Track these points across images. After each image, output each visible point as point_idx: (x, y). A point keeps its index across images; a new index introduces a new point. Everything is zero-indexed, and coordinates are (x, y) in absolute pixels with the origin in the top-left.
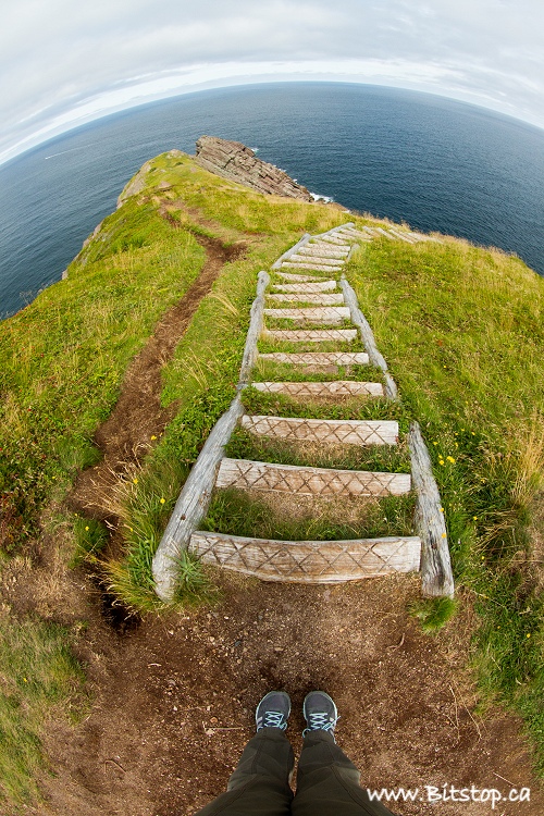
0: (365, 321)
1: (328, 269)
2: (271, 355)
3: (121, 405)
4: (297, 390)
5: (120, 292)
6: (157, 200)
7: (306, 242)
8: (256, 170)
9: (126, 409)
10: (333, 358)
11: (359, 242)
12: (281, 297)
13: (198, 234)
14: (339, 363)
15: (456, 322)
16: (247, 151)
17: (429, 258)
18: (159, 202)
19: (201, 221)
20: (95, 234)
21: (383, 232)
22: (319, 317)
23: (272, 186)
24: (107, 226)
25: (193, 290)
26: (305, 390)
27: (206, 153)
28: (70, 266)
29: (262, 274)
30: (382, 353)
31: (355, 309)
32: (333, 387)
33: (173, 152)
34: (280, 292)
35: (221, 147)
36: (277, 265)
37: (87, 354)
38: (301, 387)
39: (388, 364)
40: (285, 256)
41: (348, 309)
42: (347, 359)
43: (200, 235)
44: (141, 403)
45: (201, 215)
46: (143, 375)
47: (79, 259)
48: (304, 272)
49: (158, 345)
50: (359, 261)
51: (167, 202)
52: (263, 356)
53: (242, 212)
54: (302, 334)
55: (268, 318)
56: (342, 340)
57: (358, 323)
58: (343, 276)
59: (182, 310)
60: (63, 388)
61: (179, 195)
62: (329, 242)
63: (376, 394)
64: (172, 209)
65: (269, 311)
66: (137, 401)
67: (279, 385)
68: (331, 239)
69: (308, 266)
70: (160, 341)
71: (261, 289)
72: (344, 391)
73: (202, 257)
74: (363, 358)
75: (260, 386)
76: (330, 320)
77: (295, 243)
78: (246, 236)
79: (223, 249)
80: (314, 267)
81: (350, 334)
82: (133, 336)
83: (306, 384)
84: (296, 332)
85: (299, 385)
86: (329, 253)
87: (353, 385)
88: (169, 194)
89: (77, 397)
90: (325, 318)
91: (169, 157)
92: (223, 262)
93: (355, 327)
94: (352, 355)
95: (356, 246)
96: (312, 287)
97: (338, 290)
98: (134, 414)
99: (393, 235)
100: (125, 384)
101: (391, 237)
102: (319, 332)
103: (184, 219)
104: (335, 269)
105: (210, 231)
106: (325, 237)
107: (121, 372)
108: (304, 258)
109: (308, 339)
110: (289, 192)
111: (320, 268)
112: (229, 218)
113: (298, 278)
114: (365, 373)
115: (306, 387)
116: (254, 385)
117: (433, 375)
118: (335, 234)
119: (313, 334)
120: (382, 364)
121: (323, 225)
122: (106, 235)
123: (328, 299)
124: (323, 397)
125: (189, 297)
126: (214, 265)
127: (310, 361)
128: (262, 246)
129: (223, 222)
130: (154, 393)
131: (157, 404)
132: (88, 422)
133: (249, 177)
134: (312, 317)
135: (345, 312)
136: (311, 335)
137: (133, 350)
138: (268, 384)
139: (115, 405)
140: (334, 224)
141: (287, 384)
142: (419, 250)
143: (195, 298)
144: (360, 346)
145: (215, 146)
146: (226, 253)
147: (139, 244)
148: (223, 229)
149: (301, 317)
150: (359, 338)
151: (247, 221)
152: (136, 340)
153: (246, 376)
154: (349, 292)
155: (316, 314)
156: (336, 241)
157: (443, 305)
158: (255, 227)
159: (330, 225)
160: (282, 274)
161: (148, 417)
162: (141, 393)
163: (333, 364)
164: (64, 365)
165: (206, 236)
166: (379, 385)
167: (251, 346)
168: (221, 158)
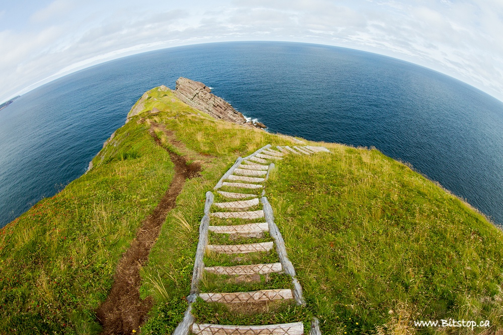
0: (279, 234)
1: (253, 186)
2: (213, 269)
3: (114, 290)
4: (231, 299)
5: (117, 198)
6: (148, 121)
7: (239, 164)
8: (211, 102)
9: (118, 294)
10: (256, 269)
11: (273, 162)
12: (221, 215)
13: (171, 152)
14: (261, 272)
15: (342, 221)
16: (206, 88)
17: (321, 167)
18: (149, 123)
19: (174, 141)
20: (111, 139)
21: (290, 149)
22: (247, 231)
23: (221, 113)
24: (119, 135)
25: (164, 201)
26: (237, 299)
27: (182, 89)
28: (95, 158)
29: (208, 193)
30: (291, 260)
31: (272, 223)
32: (257, 295)
33: (162, 87)
34: (220, 210)
35: (191, 85)
36: (219, 185)
37: (93, 247)
38: (234, 297)
39: (296, 270)
40: (224, 177)
41: (266, 224)
42: (266, 269)
43: (173, 153)
44: (127, 291)
45: (174, 137)
46: (129, 269)
47: (100, 155)
48: (237, 190)
49: (139, 245)
50: (275, 178)
51: (155, 124)
52: (207, 269)
53: (199, 137)
54: (235, 248)
55: (211, 234)
56: (263, 250)
57: (275, 236)
58: (264, 193)
59: (156, 218)
60: (77, 270)
61: (162, 120)
62: (255, 162)
63: (288, 298)
64: (157, 130)
65: (213, 228)
66: (125, 289)
67: (218, 295)
68: (255, 159)
69: (240, 185)
70: (140, 243)
71: (207, 207)
72: (264, 298)
73: (171, 174)
74: (277, 267)
75: (205, 296)
76: (254, 233)
77: (232, 165)
78: (201, 157)
79: (186, 165)
80: (244, 185)
81: (267, 246)
82: (122, 237)
83: (237, 294)
84: (231, 246)
85: (233, 295)
86: (254, 173)
87: (271, 293)
88: (156, 119)
89: (85, 280)
90: (251, 232)
91: (159, 90)
92: (185, 178)
93: (272, 240)
94: (270, 265)
95: (272, 165)
96: (242, 204)
97: (260, 207)
98: (123, 298)
99: (297, 151)
100: (116, 275)
101: (295, 152)
102: (247, 246)
103: (163, 140)
104: (259, 186)
105: (178, 150)
106: (252, 158)
107: (114, 265)
108: (237, 177)
109: (239, 252)
110: (231, 117)
111: (248, 186)
112: (191, 141)
113: (233, 195)
114: (279, 281)
115: (237, 297)
116: (201, 295)
117: (328, 273)
118: (259, 155)
119: (243, 248)
120: (291, 270)
121: (251, 148)
122: (117, 142)
123: (253, 215)
124: (250, 304)
125: (161, 207)
126: (179, 180)
127: (240, 272)
128: (210, 166)
129: (188, 144)
130: (136, 285)
131: (138, 295)
132: (92, 301)
133: (207, 106)
134: (242, 232)
135: (264, 227)
136: (241, 249)
137: (122, 248)
138: (211, 294)
139: (110, 291)
140: (258, 146)
141: (224, 294)
142: (314, 162)
143: (165, 208)
144: (276, 256)
145: (187, 84)
146: (188, 170)
147: (134, 156)
148: (187, 149)
149: (234, 232)
150: (275, 248)
151: (202, 145)
152: (124, 241)
153: (195, 287)
154: (268, 207)
155: (244, 229)
156: (259, 160)
157: (331, 208)
158: (207, 149)
159: (255, 148)
160: (222, 192)
161: (132, 304)
162: (127, 283)
163: (256, 274)
164: (79, 250)
165: (176, 154)
166: (289, 291)
167: (199, 261)
168: (191, 93)
